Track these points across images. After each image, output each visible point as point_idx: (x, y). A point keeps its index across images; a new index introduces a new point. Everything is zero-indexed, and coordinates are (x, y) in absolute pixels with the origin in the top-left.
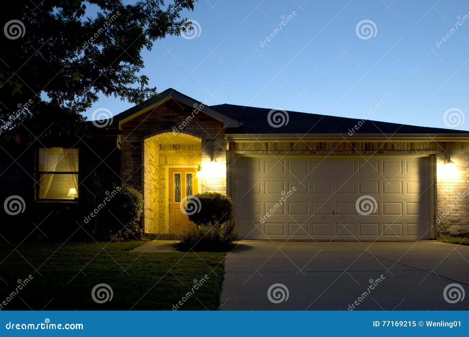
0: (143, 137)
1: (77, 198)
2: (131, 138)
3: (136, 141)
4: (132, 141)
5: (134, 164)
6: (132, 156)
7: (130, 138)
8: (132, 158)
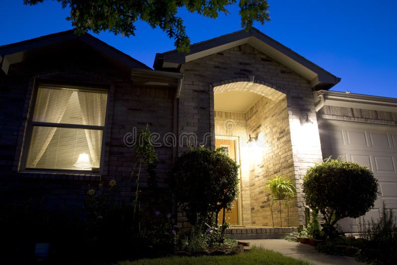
0: (211, 84)
1: (97, 169)
2: (195, 83)
3: (201, 88)
4: (196, 88)
5: (199, 120)
6: (195, 108)
7: (193, 83)
8: (196, 111)
